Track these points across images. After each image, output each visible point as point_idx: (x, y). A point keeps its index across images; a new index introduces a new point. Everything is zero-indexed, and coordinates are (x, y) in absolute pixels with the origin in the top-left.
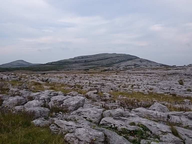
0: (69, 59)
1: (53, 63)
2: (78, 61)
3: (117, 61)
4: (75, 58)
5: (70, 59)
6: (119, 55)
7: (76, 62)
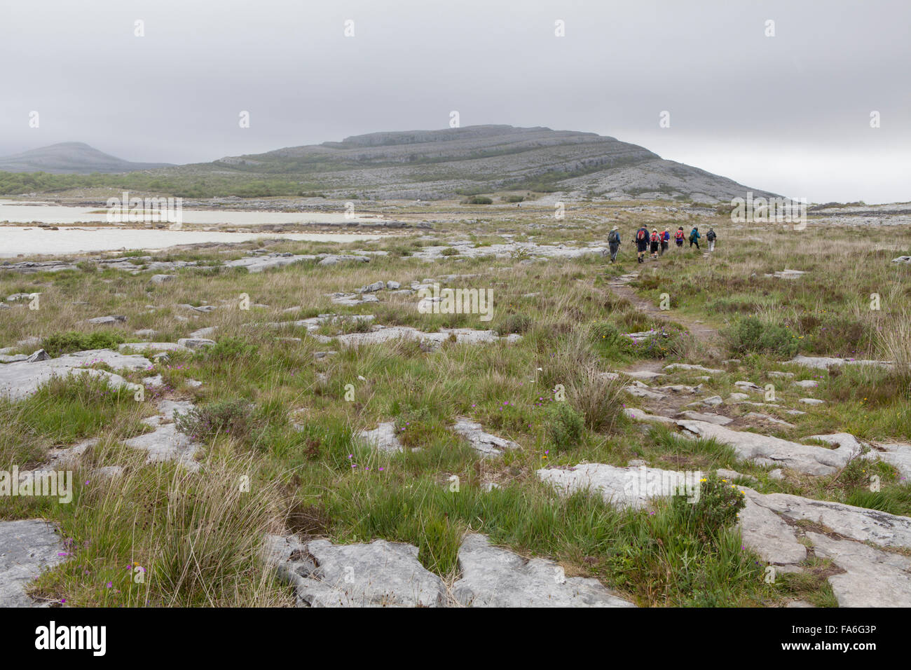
0: (320, 145)
1: (249, 162)
2: (377, 157)
3: (572, 165)
4: (349, 144)
5: (326, 145)
6: (575, 139)
7: (365, 162)
